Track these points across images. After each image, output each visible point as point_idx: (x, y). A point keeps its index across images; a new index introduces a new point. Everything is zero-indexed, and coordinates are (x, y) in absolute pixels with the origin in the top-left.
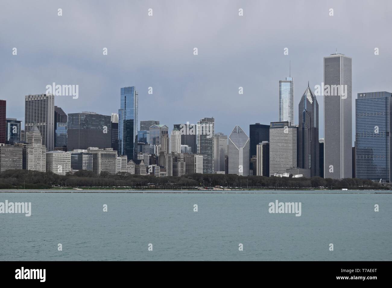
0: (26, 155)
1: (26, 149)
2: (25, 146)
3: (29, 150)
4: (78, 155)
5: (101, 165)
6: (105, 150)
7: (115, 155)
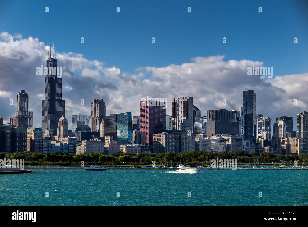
0: (181, 140)
1: (181, 136)
2: (180, 134)
3: (183, 137)
4: (214, 140)
5: (232, 147)
6: (234, 136)
7: (241, 140)
